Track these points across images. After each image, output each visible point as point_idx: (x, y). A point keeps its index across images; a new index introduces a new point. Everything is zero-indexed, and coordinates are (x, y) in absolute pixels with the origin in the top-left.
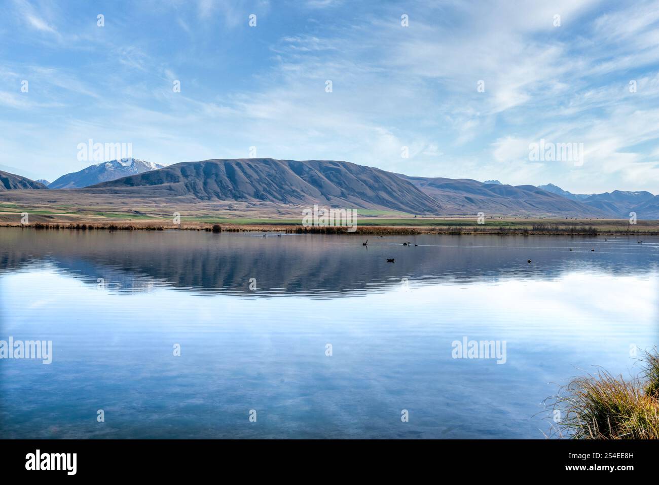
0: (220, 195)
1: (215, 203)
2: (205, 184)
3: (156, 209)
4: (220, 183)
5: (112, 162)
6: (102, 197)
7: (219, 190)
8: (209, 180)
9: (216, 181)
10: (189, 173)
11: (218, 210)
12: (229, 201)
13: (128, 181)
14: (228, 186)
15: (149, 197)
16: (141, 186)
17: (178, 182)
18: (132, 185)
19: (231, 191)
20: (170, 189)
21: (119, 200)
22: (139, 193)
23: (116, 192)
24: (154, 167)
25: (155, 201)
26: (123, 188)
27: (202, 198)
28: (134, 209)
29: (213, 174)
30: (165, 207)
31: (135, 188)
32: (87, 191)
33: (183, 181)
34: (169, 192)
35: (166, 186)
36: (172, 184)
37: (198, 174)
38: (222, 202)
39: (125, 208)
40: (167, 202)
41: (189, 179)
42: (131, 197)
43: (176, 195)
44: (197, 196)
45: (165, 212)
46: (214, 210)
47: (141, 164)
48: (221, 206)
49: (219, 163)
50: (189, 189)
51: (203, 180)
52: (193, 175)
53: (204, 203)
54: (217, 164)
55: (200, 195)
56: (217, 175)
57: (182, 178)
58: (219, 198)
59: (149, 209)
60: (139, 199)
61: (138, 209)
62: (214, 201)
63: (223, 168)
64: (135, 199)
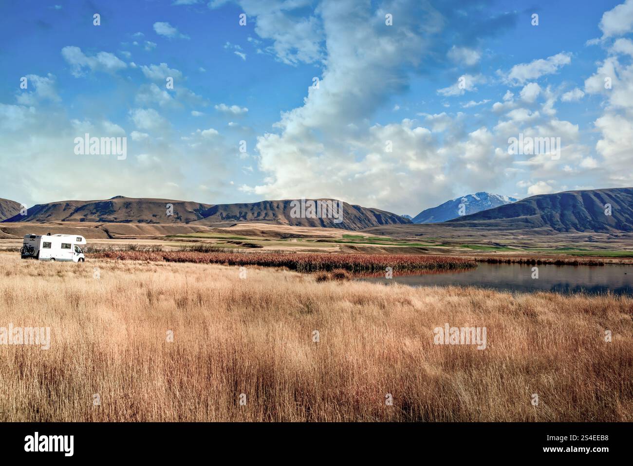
0: (578, 226)
1: (573, 235)
2: (562, 216)
3: (515, 241)
4: (577, 214)
5: (467, 197)
6: (462, 230)
7: (577, 222)
8: (566, 212)
9: (573, 212)
10: (545, 205)
11: (578, 242)
12: (587, 232)
13: (485, 214)
14: (586, 217)
15: (506, 230)
16: (498, 219)
17: (535, 214)
18: (490, 218)
19: (590, 222)
20: (527, 221)
21: (479, 233)
22: (497, 226)
23: (475, 225)
24: (507, 200)
25: (512, 234)
26: (481, 222)
27: (560, 230)
28: (494, 241)
29: (570, 205)
30: (523, 239)
31: (492, 221)
32: (449, 225)
33: (539, 214)
34: (525, 224)
35: (523, 219)
36: (528, 217)
37: (554, 207)
38: (580, 234)
39: (486, 241)
40: (523, 234)
41: (546, 212)
42: (489, 230)
43: (533, 227)
44: (555, 228)
45: (524, 243)
46: (573, 241)
47: (494, 199)
48: (580, 237)
49: (576, 194)
50: (545, 222)
51: (559, 212)
52: (550, 207)
53: (562, 235)
54: (574, 196)
55: (557, 227)
56: (574, 206)
57: (538, 211)
58: (577, 229)
59: (508, 242)
60: (497, 232)
61: (498, 241)
62: (573, 232)
63: (580, 199)
64: (493, 232)
